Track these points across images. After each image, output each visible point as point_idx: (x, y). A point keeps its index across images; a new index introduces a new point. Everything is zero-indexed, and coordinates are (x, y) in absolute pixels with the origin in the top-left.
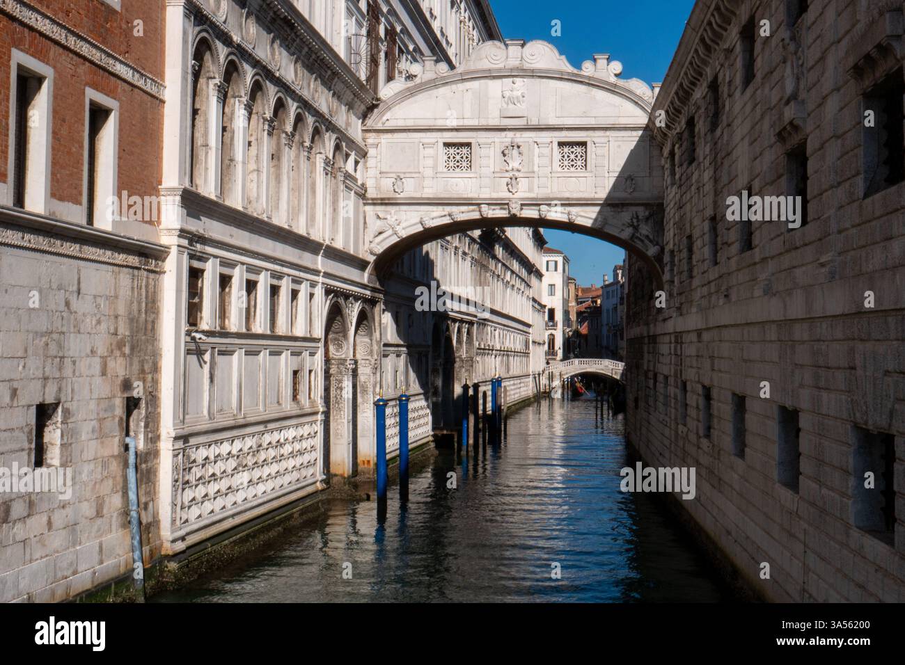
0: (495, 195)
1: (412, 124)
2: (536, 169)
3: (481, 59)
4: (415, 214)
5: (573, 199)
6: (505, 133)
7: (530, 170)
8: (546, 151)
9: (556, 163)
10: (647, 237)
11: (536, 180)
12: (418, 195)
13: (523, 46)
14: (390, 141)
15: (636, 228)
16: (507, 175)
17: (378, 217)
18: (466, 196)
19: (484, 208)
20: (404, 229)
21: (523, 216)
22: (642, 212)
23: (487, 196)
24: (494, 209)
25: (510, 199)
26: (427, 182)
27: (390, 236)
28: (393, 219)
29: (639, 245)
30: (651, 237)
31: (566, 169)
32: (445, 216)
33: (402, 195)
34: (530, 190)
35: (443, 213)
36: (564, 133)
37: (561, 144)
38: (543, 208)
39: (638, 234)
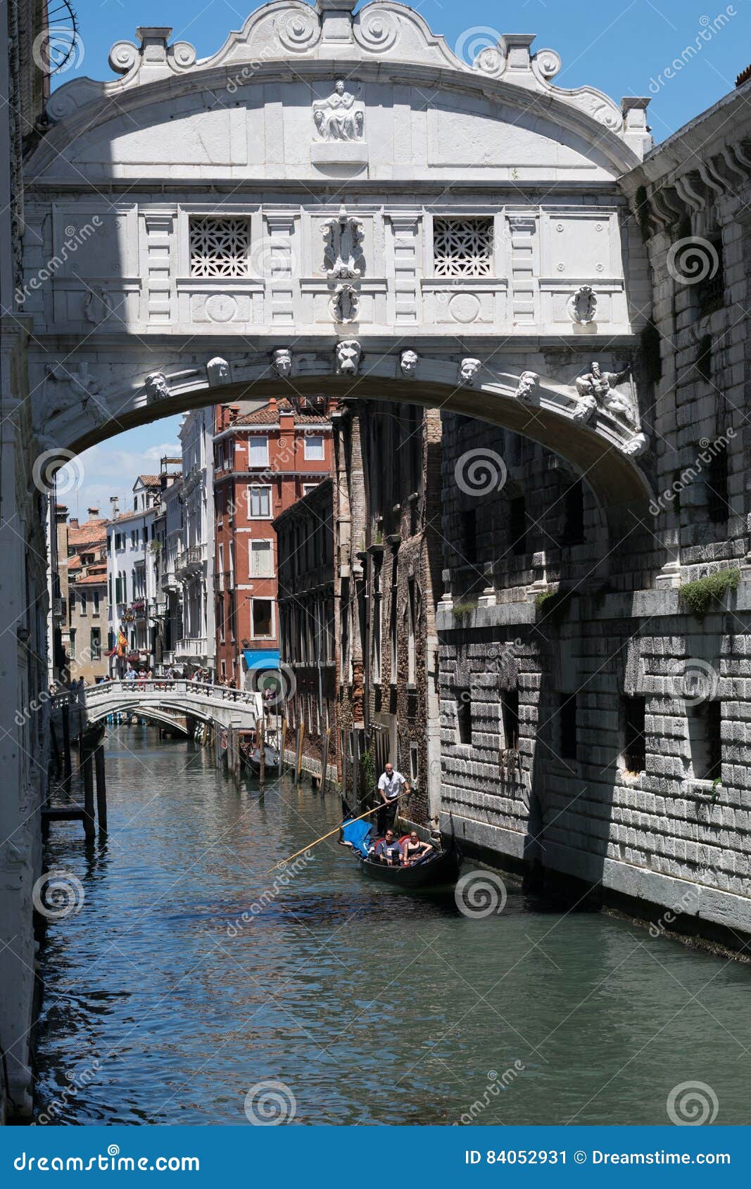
0: (305, 330)
2: (388, 275)
3: (267, 40)
7: (378, 277)
9: (429, 263)
10: (622, 415)
11: (390, 298)
12: (138, 328)
13: (353, 15)
14: (72, 212)
15: (599, 398)
17: (52, 378)
18: (240, 332)
20: (107, 403)
22: (612, 365)
23: (290, 332)
24: (302, 360)
25: (338, 340)
26: (157, 303)
27: (81, 417)
28: (87, 382)
29: (603, 431)
30: (632, 416)
31: (448, 276)
32: (198, 373)
33: (104, 330)
34: (379, 320)
35: (195, 369)
36: (446, 200)
38: (409, 357)
39: (603, 411)
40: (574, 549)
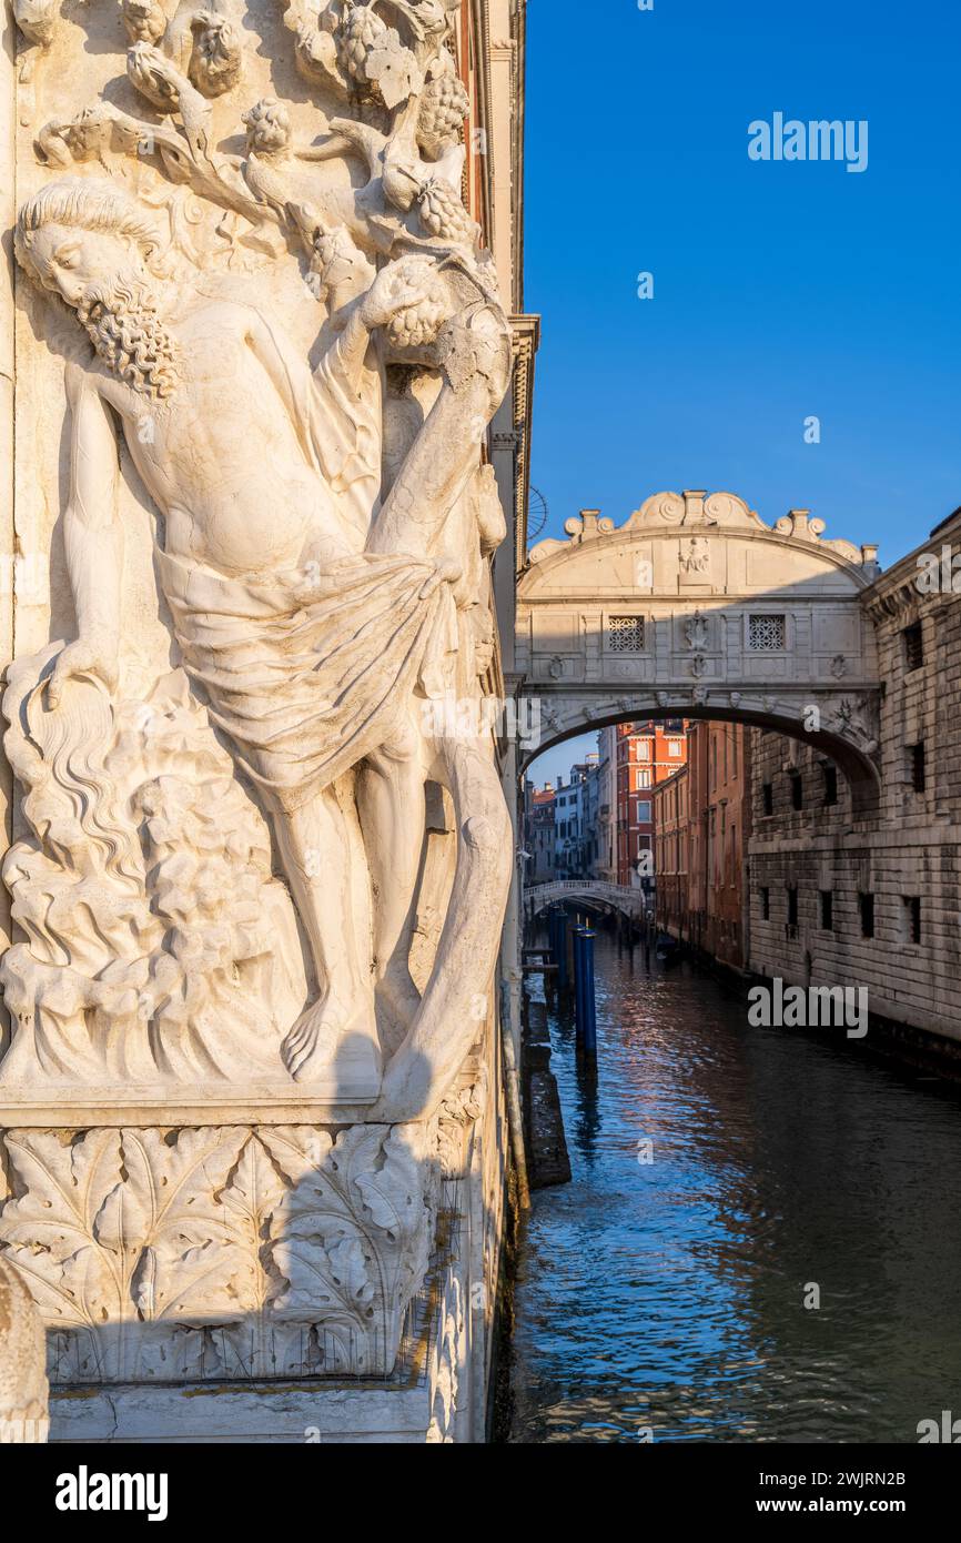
0: (675, 680)
1: (570, 593)
2: (724, 648)
3: (654, 515)
4: (575, 703)
5: (771, 685)
6: (686, 604)
7: (718, 650)
8: (736, 627)
9: (747, 641)
10: (860, 729)
11: (724, 663)
12: (580, 680)
13: (704, 498)
14: (543, 613)
15: (847, 719)
16: (689, 655)
18: (638, 681)
19: (662, 696)
20: (563, 722)
21: (709, 705)
22: (853, 701)
23: (666, 681)
24: (673, 698)
25: (694, 686)
26: (591, 665)
29: (850, 739)
30: (865, 730)
31: (758, 649)
32: (613, 706)
33: (560, 681)
34: (718, 674)
35: (612, 703)
36: (757, 605)
37: (753, 618)
38: (735, 695)
39: (849, 727)
40: (831, 807)
